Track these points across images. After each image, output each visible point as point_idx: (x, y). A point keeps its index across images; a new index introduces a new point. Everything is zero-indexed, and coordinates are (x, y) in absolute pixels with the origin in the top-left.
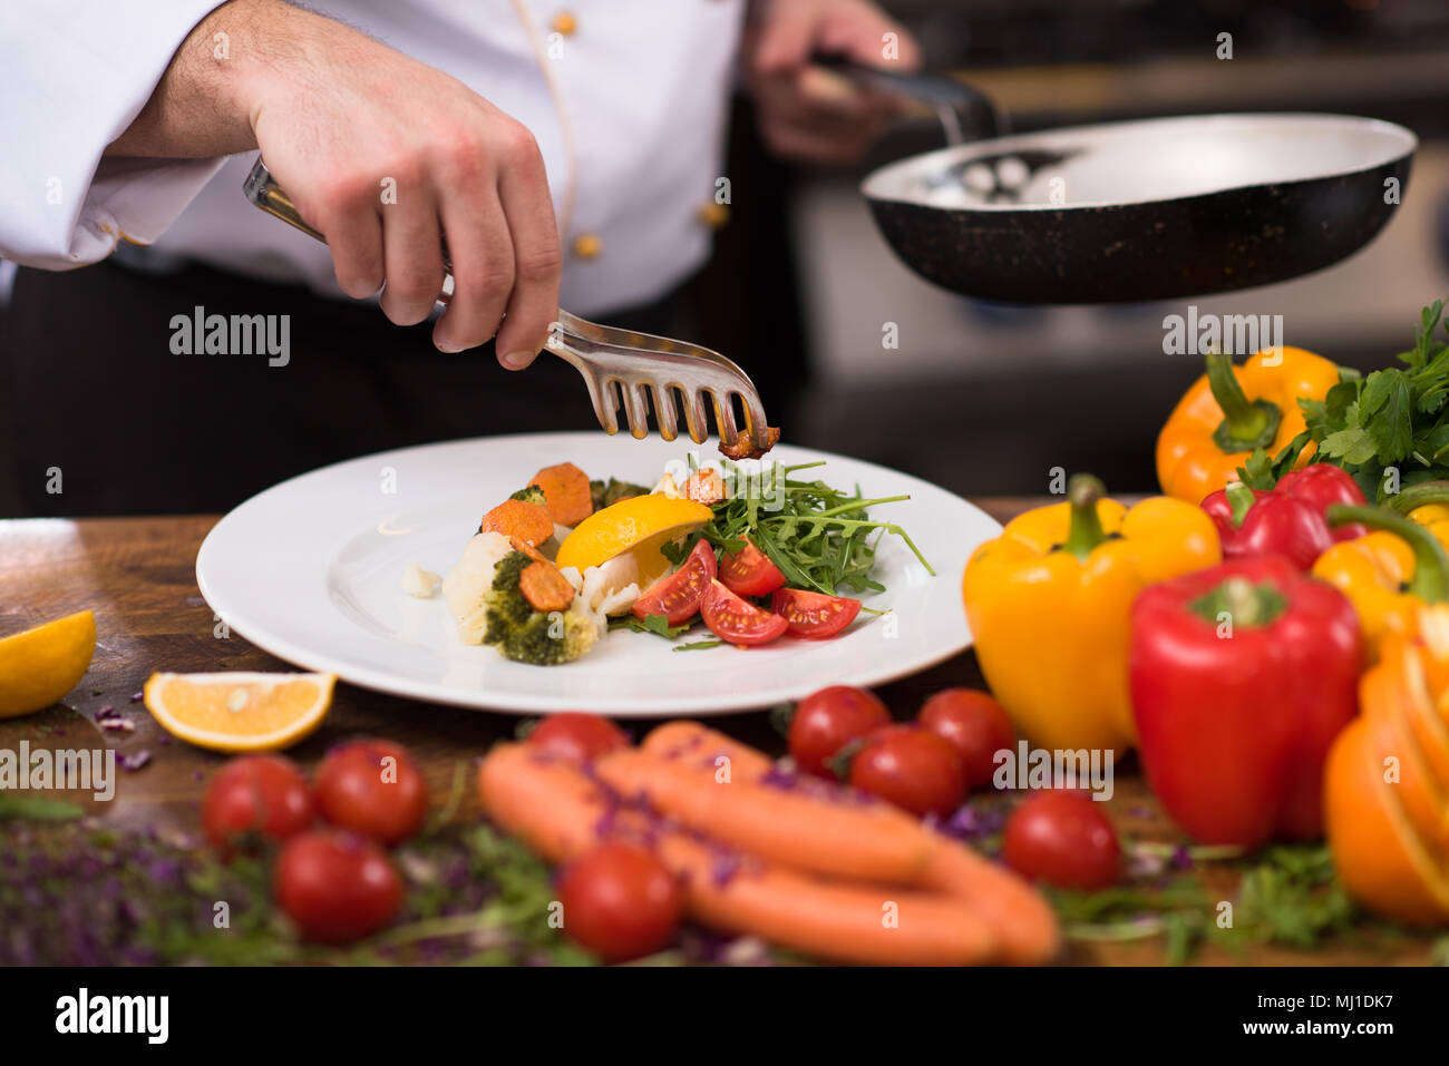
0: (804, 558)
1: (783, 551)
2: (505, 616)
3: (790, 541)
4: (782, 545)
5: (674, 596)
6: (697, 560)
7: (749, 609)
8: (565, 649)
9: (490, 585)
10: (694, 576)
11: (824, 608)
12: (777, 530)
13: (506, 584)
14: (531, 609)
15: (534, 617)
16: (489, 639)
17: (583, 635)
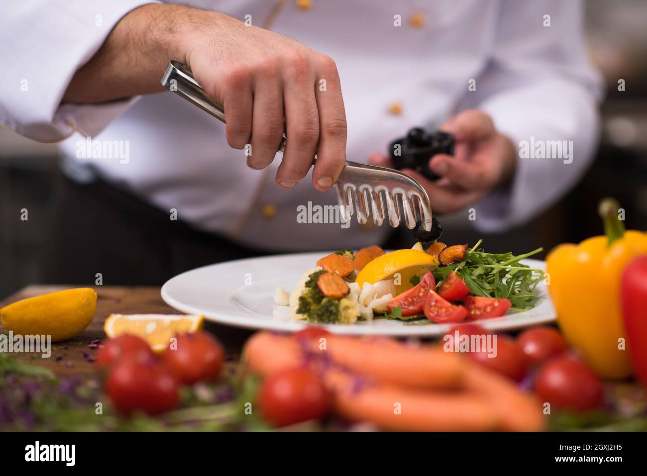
0: (487, 286)
1: (474, 280)
2: (310, 300)
3: (480, 276)
4: (474, 277)
5: (410, 300)
6: (425, 282)
7: (448, 304)
8: (339, 318)
9: (304, 285)
10: (422, 290)
11: (490, 305)
12: (473, 270)
13: (312, 284)
14: (323, 296)
15: (324, 300)
16: (300, 311)
17: (350, 311)
